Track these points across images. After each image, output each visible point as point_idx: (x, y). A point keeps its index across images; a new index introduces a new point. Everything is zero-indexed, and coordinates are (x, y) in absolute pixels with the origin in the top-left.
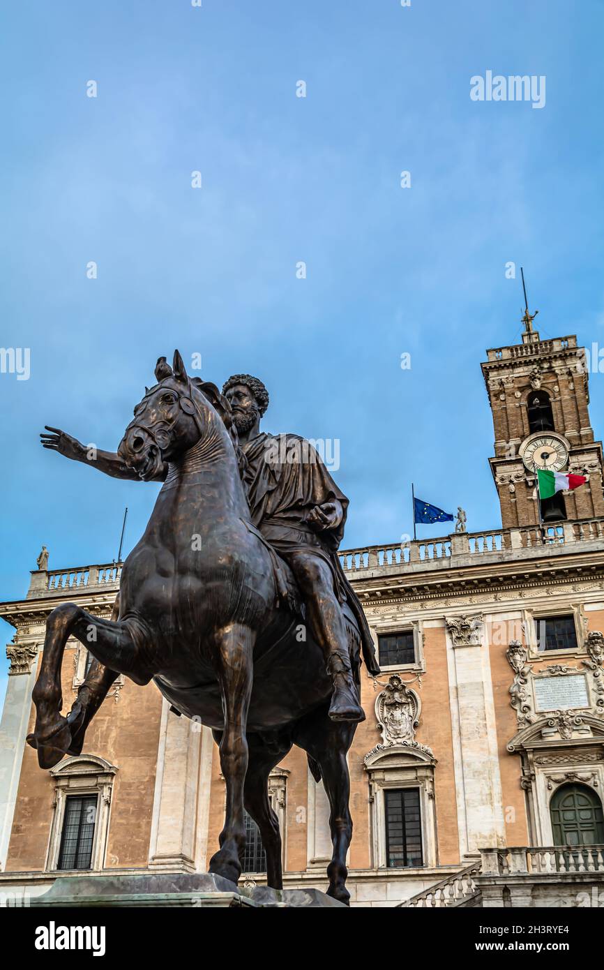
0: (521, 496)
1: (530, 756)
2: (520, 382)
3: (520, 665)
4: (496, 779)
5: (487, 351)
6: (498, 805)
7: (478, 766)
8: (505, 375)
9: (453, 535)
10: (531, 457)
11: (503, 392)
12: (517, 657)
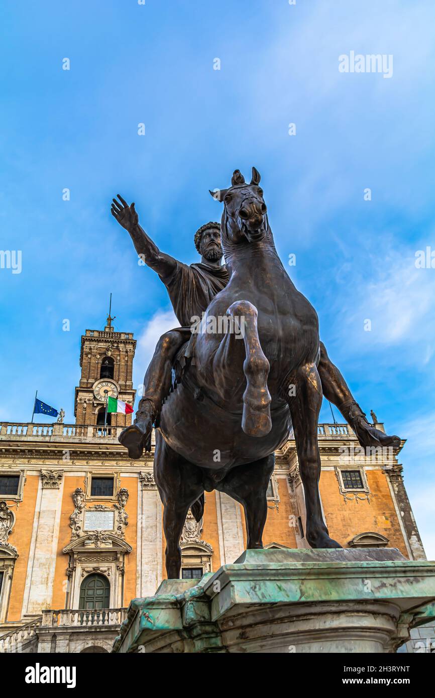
0: (88, 410)
1: (75, 556)
2: (100, 350)
3: (79, 503)
4: (53, 569)
5: (86, 330)
6: (50, 584)
7: (43, 561)
8: (93, 344)
9: (56, 424)
10: (99, 391)
11: (90, 353)
12: (79, 498)
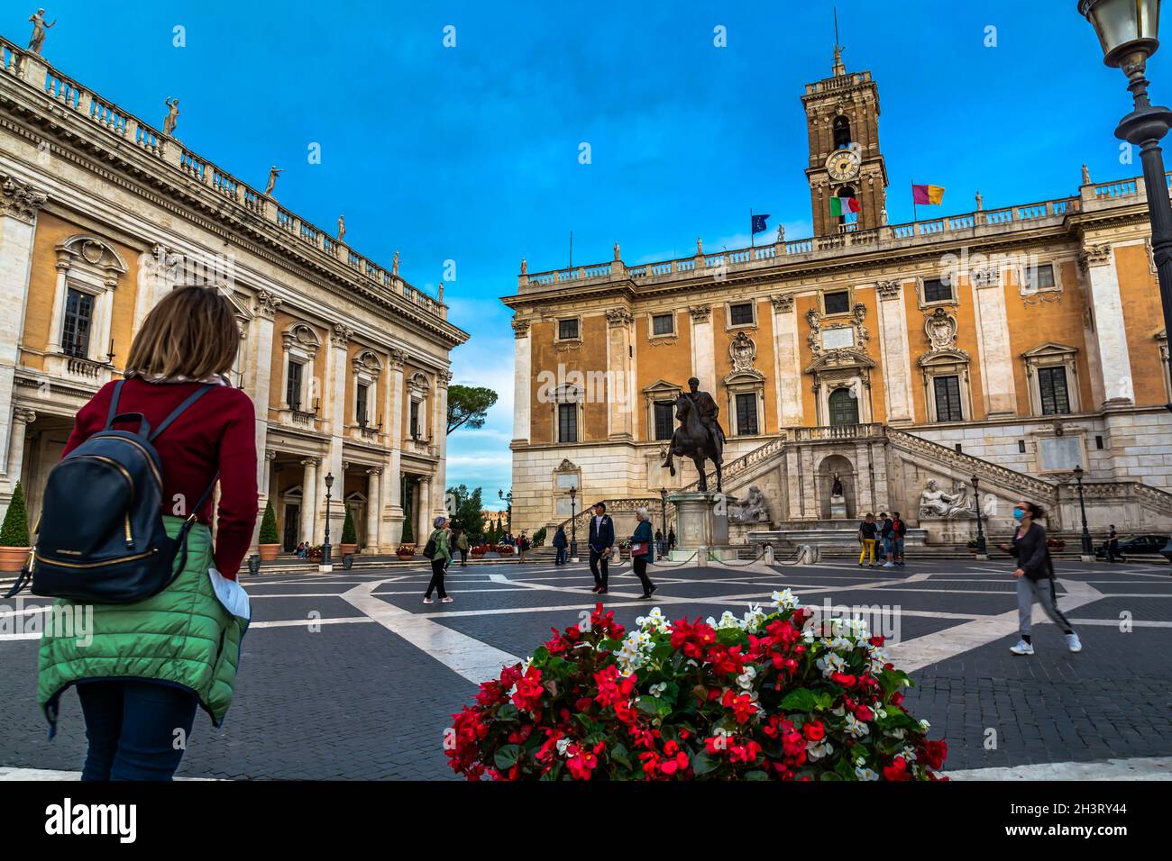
0: (825, 196)
1: (818, 375)
2: (829, 110)
3: (815, 323)
4: (799, 388)
5: (805, 86)
6: (800, 401)
7: (789, 381)
8: (818, 105)
9: (777, 243)
10: (834, 168)
11: (816, 118)
12: (813, 318)
